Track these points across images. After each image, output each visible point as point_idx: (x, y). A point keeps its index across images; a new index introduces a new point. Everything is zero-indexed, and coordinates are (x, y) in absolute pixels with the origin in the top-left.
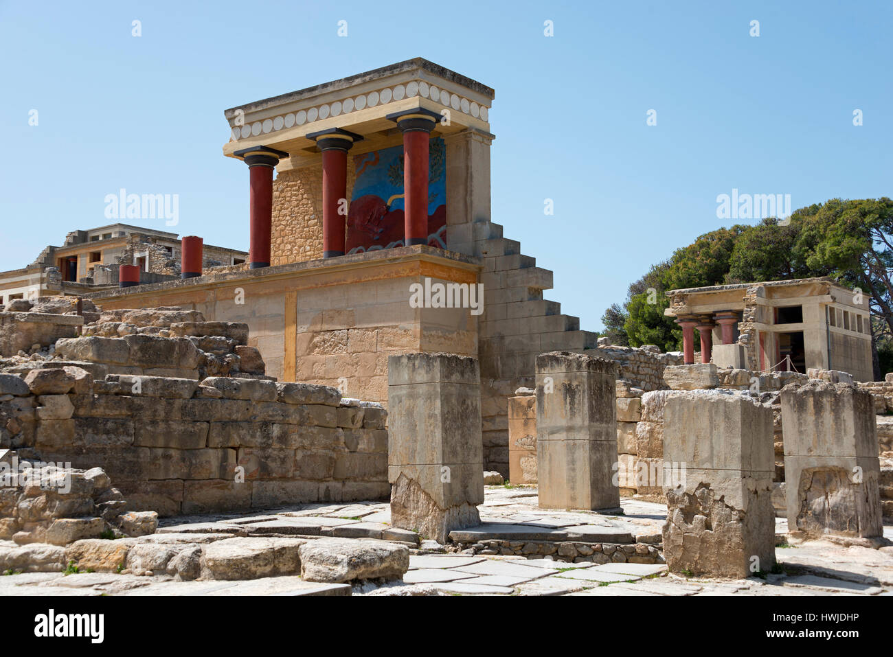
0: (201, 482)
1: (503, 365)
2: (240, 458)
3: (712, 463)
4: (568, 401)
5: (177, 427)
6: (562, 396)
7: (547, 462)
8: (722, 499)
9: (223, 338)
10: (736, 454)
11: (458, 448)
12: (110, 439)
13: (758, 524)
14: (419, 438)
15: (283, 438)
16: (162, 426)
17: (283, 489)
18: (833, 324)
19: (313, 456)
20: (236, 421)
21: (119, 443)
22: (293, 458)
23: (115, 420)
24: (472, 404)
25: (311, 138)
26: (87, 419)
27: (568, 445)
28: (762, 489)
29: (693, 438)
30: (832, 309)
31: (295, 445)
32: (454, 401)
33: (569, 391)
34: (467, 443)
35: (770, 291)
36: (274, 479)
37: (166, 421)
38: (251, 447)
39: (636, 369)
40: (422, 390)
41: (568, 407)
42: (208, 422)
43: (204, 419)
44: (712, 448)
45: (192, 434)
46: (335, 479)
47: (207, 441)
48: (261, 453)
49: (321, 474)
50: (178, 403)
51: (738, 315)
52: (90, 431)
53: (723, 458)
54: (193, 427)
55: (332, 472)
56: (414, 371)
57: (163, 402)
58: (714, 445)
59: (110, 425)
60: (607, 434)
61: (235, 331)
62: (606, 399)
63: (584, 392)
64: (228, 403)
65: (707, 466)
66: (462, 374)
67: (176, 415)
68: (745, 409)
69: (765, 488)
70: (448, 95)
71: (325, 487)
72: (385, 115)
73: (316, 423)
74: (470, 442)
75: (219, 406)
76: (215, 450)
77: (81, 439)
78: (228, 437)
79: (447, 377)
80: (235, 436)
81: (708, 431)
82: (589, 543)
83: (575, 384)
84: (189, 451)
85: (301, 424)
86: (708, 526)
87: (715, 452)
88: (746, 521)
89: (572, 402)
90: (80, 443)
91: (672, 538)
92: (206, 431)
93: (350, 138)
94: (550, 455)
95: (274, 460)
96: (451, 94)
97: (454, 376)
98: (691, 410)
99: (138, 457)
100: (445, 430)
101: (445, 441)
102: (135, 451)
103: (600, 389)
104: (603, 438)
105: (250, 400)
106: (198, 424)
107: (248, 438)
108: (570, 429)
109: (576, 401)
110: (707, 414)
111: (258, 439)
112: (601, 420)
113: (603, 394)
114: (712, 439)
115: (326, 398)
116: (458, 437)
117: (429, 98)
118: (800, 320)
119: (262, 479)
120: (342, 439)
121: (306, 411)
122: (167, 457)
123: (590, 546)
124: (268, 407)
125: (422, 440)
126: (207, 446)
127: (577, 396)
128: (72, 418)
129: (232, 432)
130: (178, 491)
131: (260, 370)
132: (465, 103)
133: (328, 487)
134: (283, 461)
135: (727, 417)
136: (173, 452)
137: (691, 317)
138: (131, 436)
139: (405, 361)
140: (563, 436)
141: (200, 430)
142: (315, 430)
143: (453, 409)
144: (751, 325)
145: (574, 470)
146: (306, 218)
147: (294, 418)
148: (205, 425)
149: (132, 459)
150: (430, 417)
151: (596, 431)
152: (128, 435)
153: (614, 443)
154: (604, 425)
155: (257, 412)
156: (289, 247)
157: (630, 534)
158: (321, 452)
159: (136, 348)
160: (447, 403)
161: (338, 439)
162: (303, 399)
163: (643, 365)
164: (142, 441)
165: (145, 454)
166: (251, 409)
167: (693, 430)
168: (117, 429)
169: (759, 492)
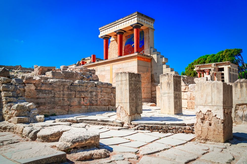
0: (73, 106)
1: (157, 79)
2: (84, 100)
3: (212, 104)
4: (168, 86)
5: (66, 93)
6: (167, 85)
7: (163, 102)
8: (216, 116)
9: (89, 73)
10: (221, 101)
11: (134, 98)
12: (47, 95)
13: (228, 124)
14: (123, 96)
15: (96, 95)
16: (62, 92)
17: (97, 108)
18: (231, 71)
19: (105, 100)
20: (83, 91)
21: (49, 96)
22: (99, 100)
23: (48, 90)
24: (139, 86)
25: (115, 32)
26: (40, 90)
27: (168, 97)
28: (229, 112)
29: (205, 95)
30: (230, 68)
31: (99, 97)
32: (133, 85)
33: (169, 84)
34: (137, 97)
35: (217, 65)
36: (94, 105)
37: (63, 91)
38: (88, 98)
39: (187, 80)
40: (124, 82)
41: (168, 87)
42: (75, 91)
43: (74, 90)
44: (212, 99)
45: (71, 94)
46: (111, 105)
47: (75, 96)
48: (90, 99)
49: (107, 104)
50: (66, 86)
51: (210, 70)
52: (41, 93)
53: (216, 102)
54: (71, 92)
55: (110, 104)
56: (122, 77)
57: (62, 86)
58: (213, 98)
59: (46, 92)
60: (179, 94)
61: (92, 71)
62: (178, 85)
63: (172, 84)
64: (81, 87)
65: (210, 104)
66: (135, 78)
67: (66, 89)
68: (224, 85)
69: (230, 112)
70: (144, 20)
71: (108, 107)
72: (130, 25)
73: (105, 92)
74: (138, 97)
75: (78, 88)
76: (77, 98)
77: (38, 95)
78: (81, 95)
79: (131, 79)
80: (83, 95)
81: (211, 93)
82: (172, 126)
83: (170, 81)
84: (70, 98)
85: (101, 92)
86: (210, 125)
87: (213, 100)
88: (224, 123)
89: (169, 86)
90: (38, 96)
91: (197, 128)
92: (75, 93)
93: (124, 32)
94: (164, 100)
95: (94, 101)
96: (145, 20)
97: (133, 78)
98: (205, 86)
99: (55, 100)
100: (130, 93)
101: (130, 96)
102: (54, 98)
103: (177, 83)
104: (178, 96)
105: (87, 86)
106: (72, 92)
107: (87, 95)
108: (169, 93)
109: (170, 86)
110: (210, 87)
111: (89, 95)
112: (177, 91)
113: (178, 84)
114: (212, 96)
115: (108, 86)
116: (134, 95)
117: (139, 21)
118: (223, 70)
119: (91, 105)
120: (113, 96)
121: (102, 89)
122: (63, 100)
123: (172, 127)
124: (92, 88)
125: (124, 96)
126: (75, 97)
127: (171, 85)
128: (35, 89)
129: (82, 94)
130: (67, 108)
131: (97, 80)
132: (148, 22)
133: (109, 107)
134: (97, 101)
135: (218, 88)
136: (65, 99)
137: (199, 71)
138: (53, 94)
139: (120, 74)
140: (167, 95)
141: (73, 93)
142: (105, 94)
143: (133, 88)
144: (213, 72)
145: (170, 104)
146: (116, 50)
147: (99, 91)
148: (74, 92)
149: (53, 100)
150: (126, 90)
151: (176, 94)
152: (52, 94)
153: (181, 97)
154: (178, 92)
155: (89, 89)
156: (113, 56)
157: (184, 123)
158: (107, 99)
159: (63, 74)
160: (131, 86)
161: (111, 96)
162: (102, 86)
163: (189, 79)
164: (56, 96)
165: (57, 99)
166: (87, 88)
167: (205, 93)
168: (49, 92)
169: (228, 113)
